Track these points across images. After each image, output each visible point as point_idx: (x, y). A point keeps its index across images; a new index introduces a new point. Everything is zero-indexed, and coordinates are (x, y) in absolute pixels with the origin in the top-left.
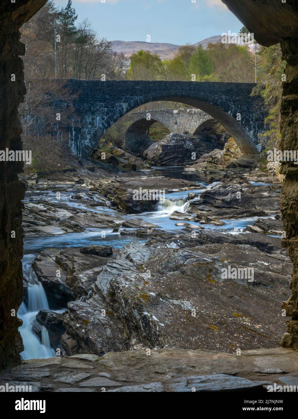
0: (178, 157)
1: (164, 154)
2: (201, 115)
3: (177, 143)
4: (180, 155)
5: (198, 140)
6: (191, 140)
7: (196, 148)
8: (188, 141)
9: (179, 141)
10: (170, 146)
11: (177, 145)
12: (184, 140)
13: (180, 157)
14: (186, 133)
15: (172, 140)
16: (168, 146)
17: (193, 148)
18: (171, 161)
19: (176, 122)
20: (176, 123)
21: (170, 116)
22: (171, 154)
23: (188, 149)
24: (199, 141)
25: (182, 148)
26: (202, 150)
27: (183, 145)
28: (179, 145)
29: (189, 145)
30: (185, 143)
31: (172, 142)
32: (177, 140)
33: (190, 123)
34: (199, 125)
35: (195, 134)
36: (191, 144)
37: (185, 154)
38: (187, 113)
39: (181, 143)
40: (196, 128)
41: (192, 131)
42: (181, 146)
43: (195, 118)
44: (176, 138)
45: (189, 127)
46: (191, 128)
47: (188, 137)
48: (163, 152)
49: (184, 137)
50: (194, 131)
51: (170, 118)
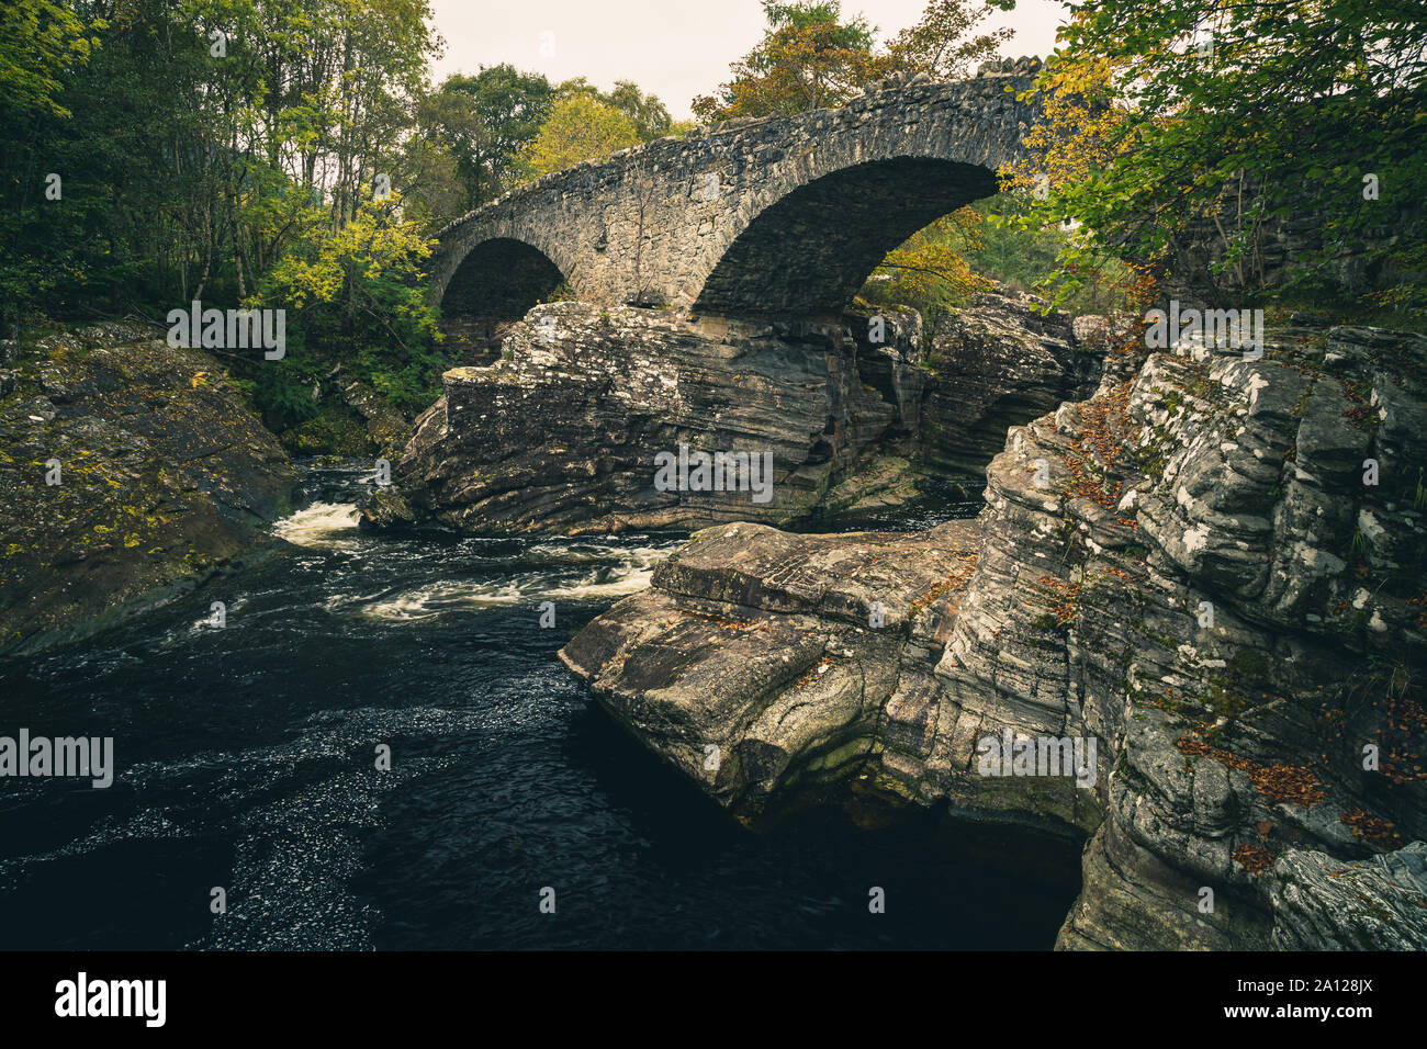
1: (458, 450)
2: (742, 167)
3: (570, 369)
4: (581, 456)
5: (727, 352)
6: (681, 347)
7: (703, 404)
8: (646, 353)
9: (584, 354)
10: (512, 390)
11: (569, 382)
12: (618, 350)
13: (581, 476)
14: (646, 302)
17: (685, 410)
18: (507, 506)
19: (604, 240)
20: (602, 245)
22: (512, 454)
23: (645, 418)
24: (734, 361)
25: (601, 405)
26: (747, 427)
27: (609, 384)
28: (577, 385)
29: (652, 385)
30: (625, 372)
31: (535, 361)
32: (568, 345)
33: (673, 235)
34: (727, 238)
35: (701, 309)
36: (672, 378)
37: (618, 449)
38: (656, 168)
39: (601, 367)
40: (708, 262)
41: (686, 290)
42: (593, 390)
43: (704, 195)
44: (563, 335)
45: (672, 260)
46: (683, 264)
47: (656, 329)
48: (452, 437)
49: (626, 327)
50: (699, 288)
51: (576, 218)
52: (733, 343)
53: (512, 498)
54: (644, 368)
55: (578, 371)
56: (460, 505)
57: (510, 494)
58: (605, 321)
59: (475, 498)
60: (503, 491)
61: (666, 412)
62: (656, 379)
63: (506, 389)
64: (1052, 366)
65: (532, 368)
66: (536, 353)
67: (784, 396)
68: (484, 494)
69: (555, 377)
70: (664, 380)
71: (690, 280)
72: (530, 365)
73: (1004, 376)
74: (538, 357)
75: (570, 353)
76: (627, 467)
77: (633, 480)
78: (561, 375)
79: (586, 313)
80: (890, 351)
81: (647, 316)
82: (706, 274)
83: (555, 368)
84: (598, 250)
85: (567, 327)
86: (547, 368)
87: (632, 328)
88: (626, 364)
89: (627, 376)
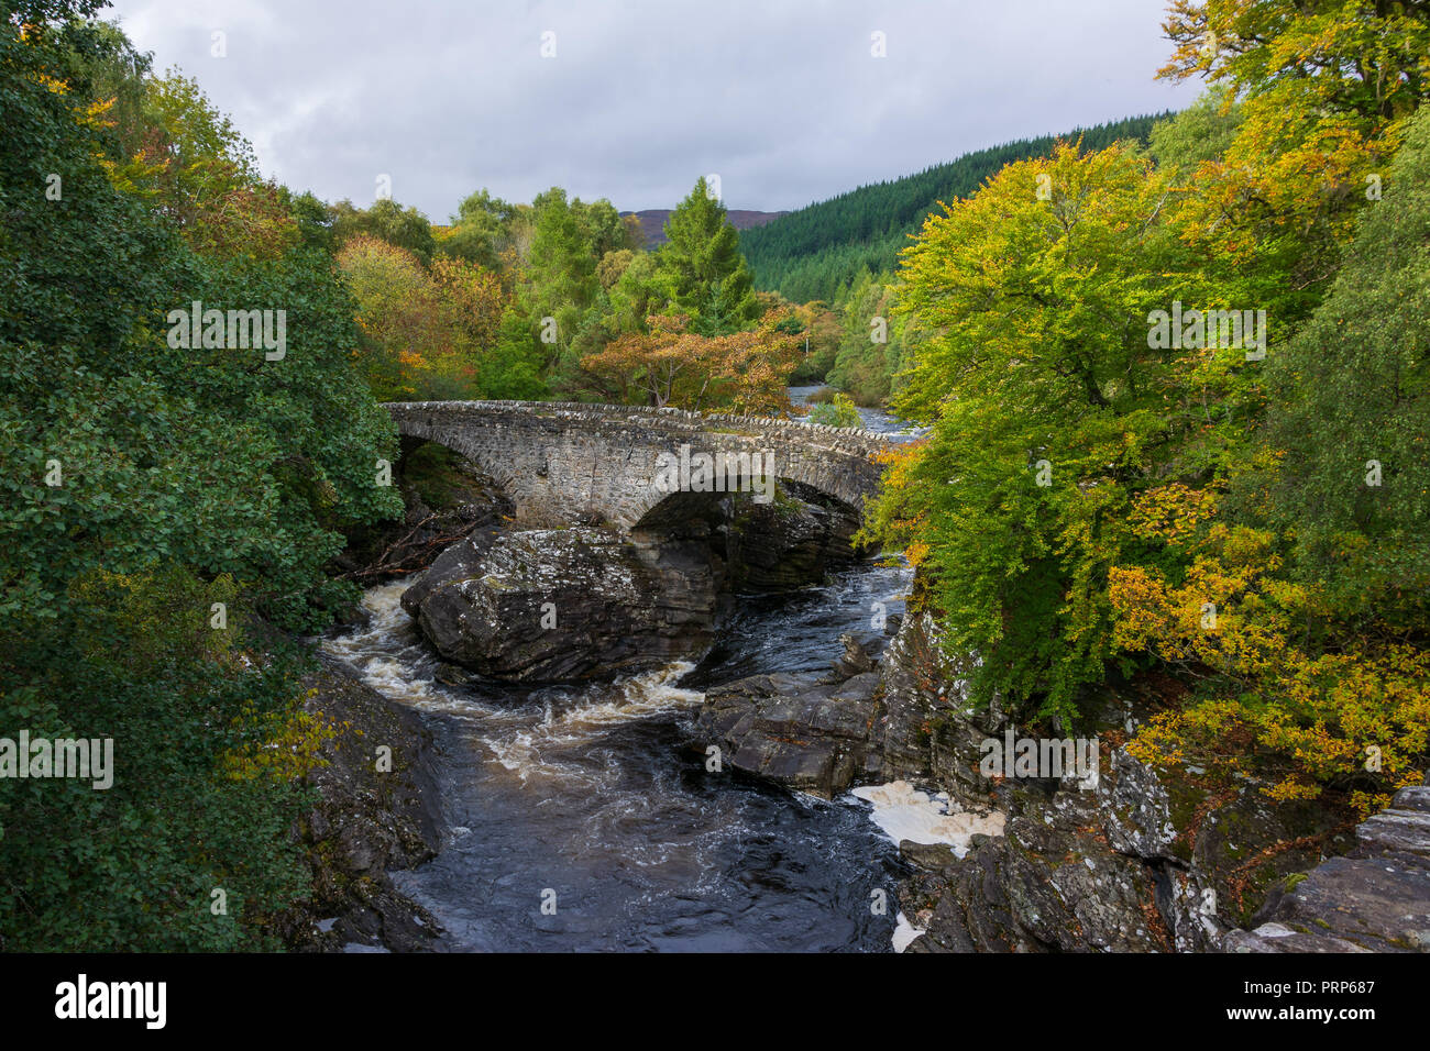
0: (574, 647)
1: (510, 637)
3: (567, 576)
4: (581, 633)
5: (653, 555)
7: (647, 591)
8: (612, 562)
9: (574, 566)
10: (537, 595)
11: (569, 585)
12: (598, 564)
13: (583, 645)
14: (596, 520)
15: (543, 562)
16: (522, 595)
17: (637, 595)
18: (546, 670)
19: (545, 469)
20: (543, 472)
21: (516, 436)
23: (615, 603)
24: (658, 561)
25: (589, 597)
26: (674, 604)
27: (592, 584)
28: (576, 588)
29: (616, 582)
30: (599, 575)
31: (544, 572)
32: (563, 561)
33: (614, 479)
35: (638, 528)
36: (628, 576)
37: (600, 624)
38: (598, 434)
39: (585, 573)
40: (645, 504)
41: (626, 516)
42: (585, 589)
43: (641, 461)
44: (558, 553)
45: (612, 495)
46: (622, 501)
47: (610, 544)
48: (503, 628)
49: (593, 545)
50: (637, 518)
51: (513, 445)
52: (653, 548)
54: (612, 572)
55: (575, 579)
56: (515, 672)
57: (546, 661)
58: (580, 542)
60: (543, 660)
61: (625, 598)
62: (619, 578)
63: (533, 594)
64: (818, 528)
65: (546, 578)
66: (543, 567)
67: (692, 581)
69: (561, 583)
70: (624, 579)
71: (630, 512)
72: (541, 575)
73: (789, 535)
74: (544, 569)
75: (564, 565)
76: (603, 634)
77: (608, 641)
78: (565, 581)
79: (567, 537)
80: (724, 528)
81: (602, 535)
82: (643, 511)
83: (559, 577)
84: (539, 474)
85: (559, 548)
86: (555, 578)
87: (598, 545)
88: (600, 569)
89: (602, 578)
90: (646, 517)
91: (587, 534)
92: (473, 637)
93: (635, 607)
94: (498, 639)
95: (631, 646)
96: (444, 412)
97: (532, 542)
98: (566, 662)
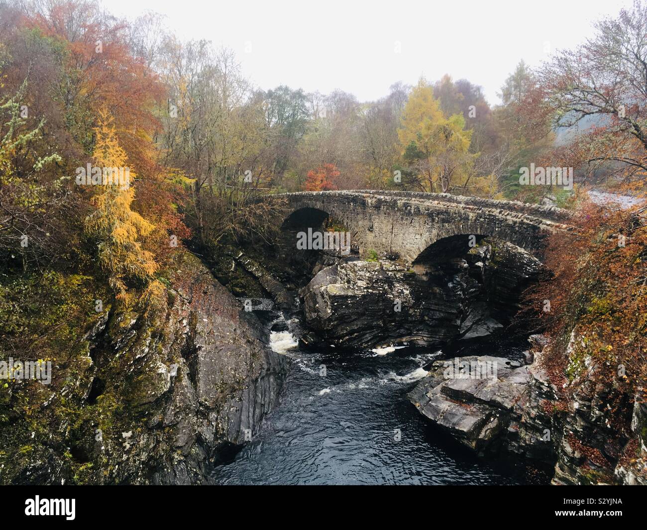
1: (336, 319)
2: (433, 220)
3: (373, 288)
4: (378, 319)
5: (425, 278)
6: (409, 279)
7: (418, 299)
8: (399, 281)
9: (376, 282)
10: (354, 297)
11: (372, 293)
12: (389, 281)
13: (378, 327)
14: (394, 257)
15: (360, 279)
16: (347, 297)
17: (412, 301)
18: (355, 339)
19: (372, 227)
20: (371, 229)
21: (359, 209)
22: (355, 320)
24: (427, 282)
27: (386, 292)
28: (376, 295)
29: (400, 293)
30: (390, 288)
31: (359, 285)
32: (370, 279)
33: (404, 234)
34: (427, 242)
35: (416, 262)
36: (408, 290)
39: (382, 287)
40: (419, 249)
41: (410, 256)
42: (381, 295)
43: (417, 225)
44: (368, 274)
45: (403, 243)
46: (408, 247)
47: (400, 271)
48: (333, 314)
49: (389, 271)
50: (415, 257)
51: (358, 214)
52: (427, 274)
53: (356, 336)
54: (398, 286)
56: (338, 338)
57: (356, 334)
58: (382, 268)
59: (344, 336)
60: (353, 334)
61: (406, 302)
62: (402, 290)
63: (351, 297)
65: (359, 288)
66: (359, 282)
67: (447, 295)
68: (347, 335)
69: (368, 291)
70: (404, 291)
71: (412, 253)
72: (357, 286)
73: (526, 270)
74: (360, 283)
75: (371, 281)
78: (370, 291)
79: (375, 266)
80: (480, 264)
81: (396, 265)
82: (418, 253)
83: (367, 288)
84: (369, 230)
85: (369, 272)
86: (364, 288)
87: (392, 271)
88: (391, 286)
89: (392, 290)
90: (420, 256)
91: (387, 265)
92: (319, 317)
93: (411, 307)
94: (329, 320)
95: (407, 329)
96: (329, 196)
97: (355, 267)
98: (367, 335)
